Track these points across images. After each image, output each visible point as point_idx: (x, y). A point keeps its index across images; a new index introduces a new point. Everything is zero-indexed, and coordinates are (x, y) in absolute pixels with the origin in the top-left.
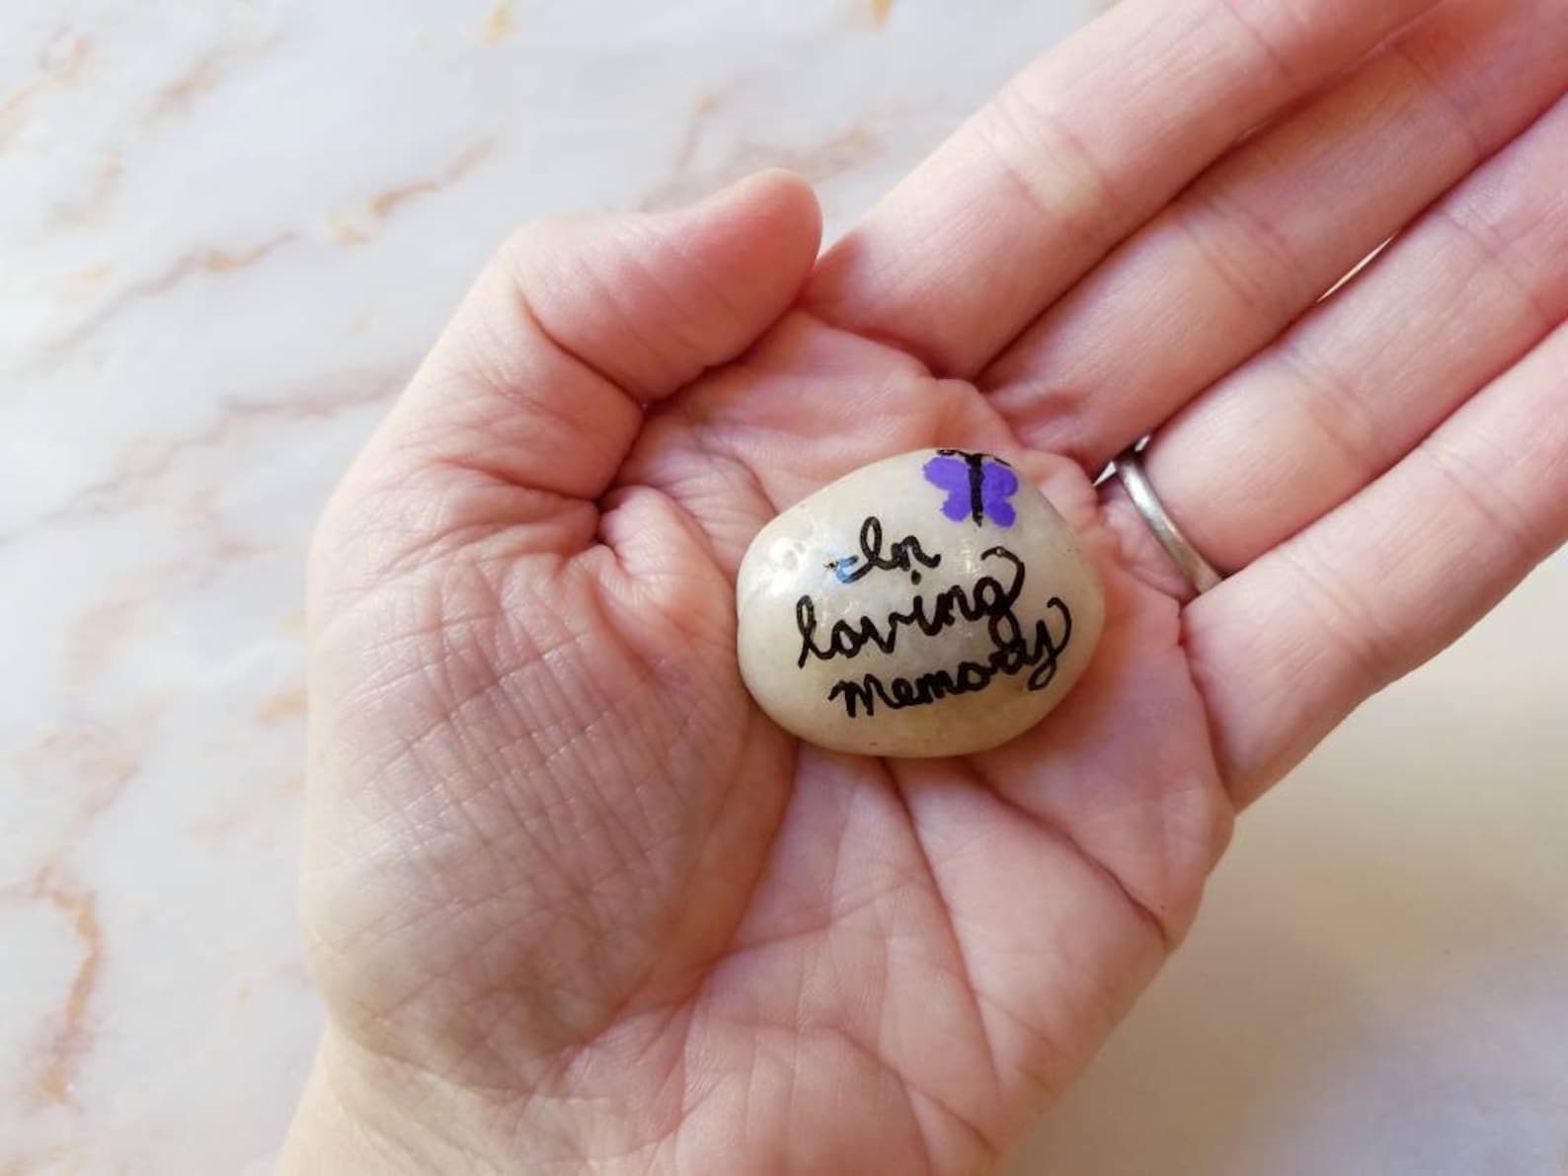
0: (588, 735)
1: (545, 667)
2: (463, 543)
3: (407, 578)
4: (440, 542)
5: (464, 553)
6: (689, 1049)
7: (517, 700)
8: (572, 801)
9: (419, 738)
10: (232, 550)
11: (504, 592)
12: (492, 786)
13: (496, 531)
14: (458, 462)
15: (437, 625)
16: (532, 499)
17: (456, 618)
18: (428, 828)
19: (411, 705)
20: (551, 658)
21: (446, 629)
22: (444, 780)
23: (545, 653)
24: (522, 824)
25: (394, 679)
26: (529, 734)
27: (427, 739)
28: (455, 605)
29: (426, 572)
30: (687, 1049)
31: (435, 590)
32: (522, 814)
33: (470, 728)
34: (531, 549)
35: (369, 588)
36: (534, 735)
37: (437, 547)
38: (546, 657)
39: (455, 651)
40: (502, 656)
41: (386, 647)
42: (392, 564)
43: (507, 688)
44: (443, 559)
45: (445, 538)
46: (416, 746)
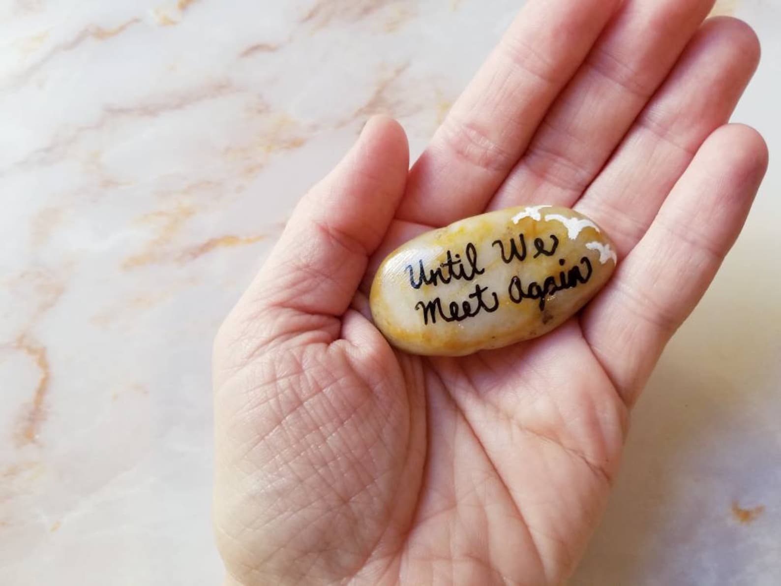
0: (345, 426)
1: (324, 395)
2: (283, 341)
3: (259, 359)
4: (274, 341)
5: (283, 346)
6: (402, 575)
7: (312, 412)
8: (339, 459)
9: (267, 434)
10: (109, 183)
11: (304, 361)
12: (302, 454)
13: (298, 335)
14: (282, 305)
15: (274, 380)
16: (314, 319)
17: (283, 375)
18: (274, 476)
19: (264, 418)
20: (326, 391)
21: (278, 382)
22: (280, 453)
23: (323, 389)
24: (316, 471)
25: (256, 406)
26: (317, 428)
27: (271, 434)
28: (282, 369)
29: (268, 355)
30: (401, 576)
31: (272, 363)
32: (317, 467)
33: (291, 427)
34: (315, 341)
35: (243, 365)
36: (321, 428)
37: (272, 344)
38: (324, 391)
39: (282, 392)
40: (304, 392)
41: (252, 393)
42: (254, 352)
43: (308, 407)
44: (275, 348)
45: (276, 340)
46: (267, 437)
